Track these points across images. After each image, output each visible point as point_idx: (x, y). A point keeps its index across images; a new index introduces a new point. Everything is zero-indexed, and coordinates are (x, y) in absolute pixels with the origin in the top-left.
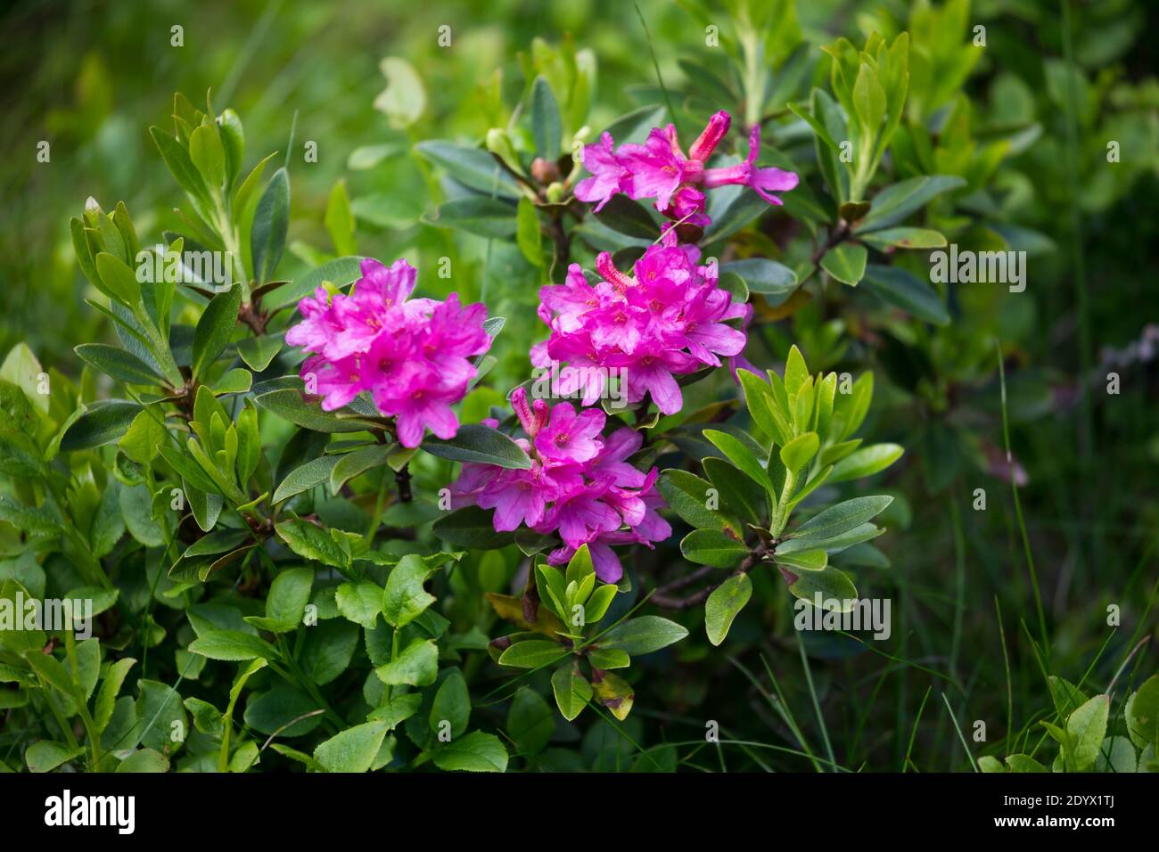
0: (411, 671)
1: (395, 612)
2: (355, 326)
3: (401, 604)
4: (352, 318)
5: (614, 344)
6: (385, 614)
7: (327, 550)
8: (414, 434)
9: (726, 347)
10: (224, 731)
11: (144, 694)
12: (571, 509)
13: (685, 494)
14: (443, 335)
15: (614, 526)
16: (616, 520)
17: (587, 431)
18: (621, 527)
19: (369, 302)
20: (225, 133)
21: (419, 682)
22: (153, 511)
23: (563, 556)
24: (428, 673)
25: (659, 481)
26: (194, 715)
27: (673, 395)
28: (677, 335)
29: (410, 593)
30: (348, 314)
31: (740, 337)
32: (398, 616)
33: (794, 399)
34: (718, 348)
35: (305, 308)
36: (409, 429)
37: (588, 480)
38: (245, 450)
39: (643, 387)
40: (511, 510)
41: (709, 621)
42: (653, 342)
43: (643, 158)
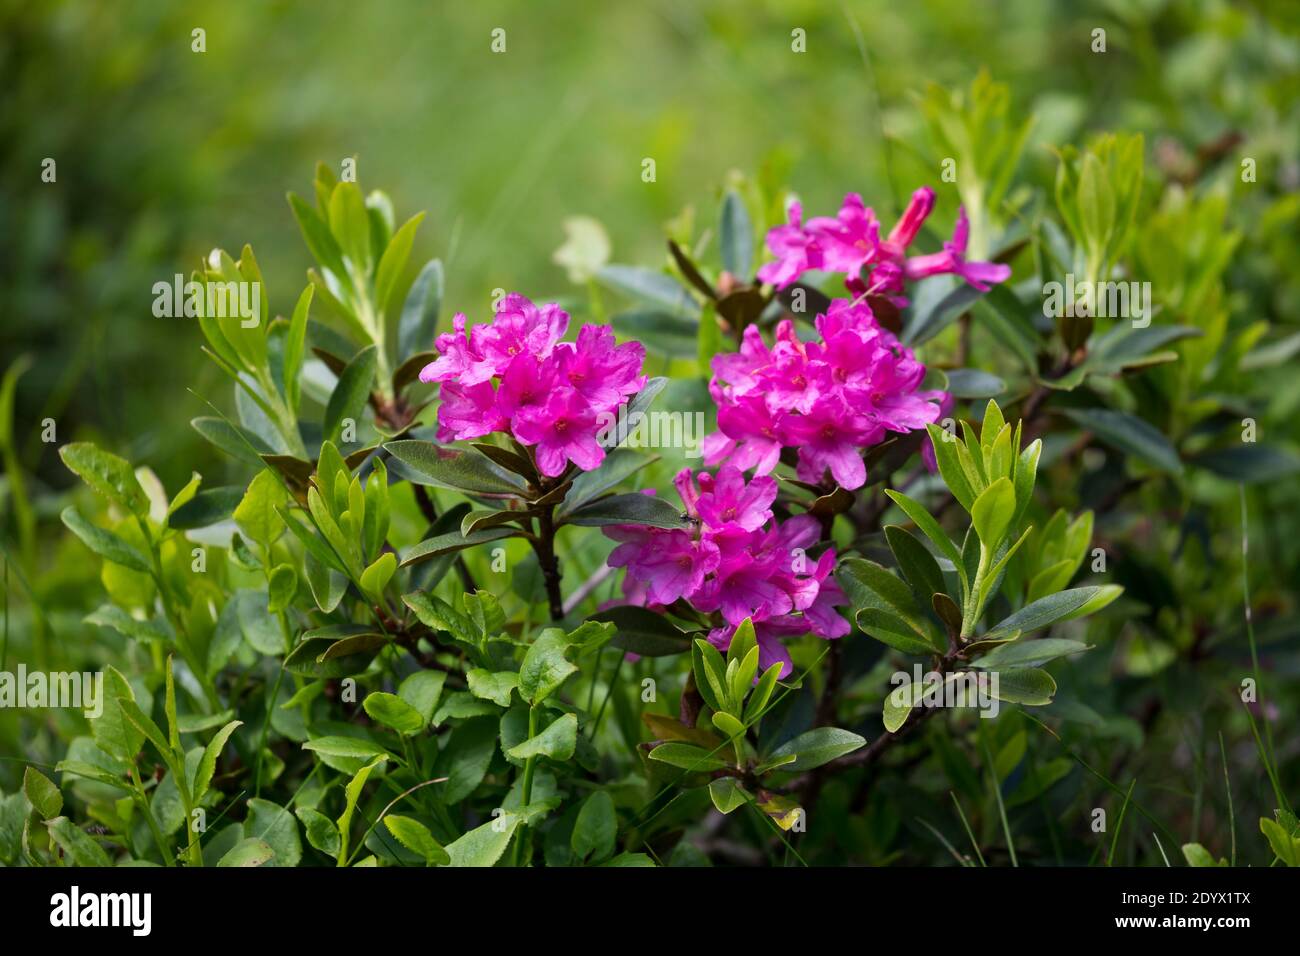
0: (546, 742)
1: (531, 687)
2: (495, 356)
3: (539, 676)
4: (492, 348)
5: (791, 407)
6: (521, 690)
7: (460, 627)
8: (556, 465)
9: (918, 420)
10: (340, 849)
11: (255, 815)
12: (737, 587)
13: (867, 588)
14: (593, 360)
15: (784, 610)
16: (787, 603)
17: (756, 504)
18: (791, 612)
19: (512, 327)
20: (374, 216)
21: (554, 755)
22: (270, 596)
23: (724, 636)
24: (565, 745)
25: (838, 571)
26: (307, 825)
27: (856, 470)
28: (860, 394)
29: (549, 663)
30: (488, 343)
31: (933, 409)
32: (535, 691)
33: (988, 452)
34: (908, 422)
35: (442, 343)
36: (550, 459)
37: (756, 550)
38: (374, 523)
39: (823, 463)
40: (667, 587)
41: (887, 713)
42: (834, 400)
43: (834, 233)
